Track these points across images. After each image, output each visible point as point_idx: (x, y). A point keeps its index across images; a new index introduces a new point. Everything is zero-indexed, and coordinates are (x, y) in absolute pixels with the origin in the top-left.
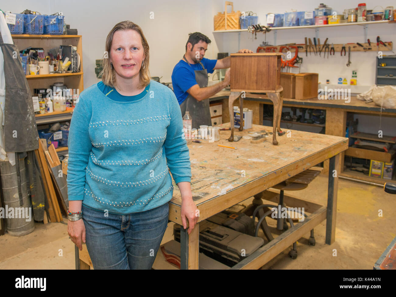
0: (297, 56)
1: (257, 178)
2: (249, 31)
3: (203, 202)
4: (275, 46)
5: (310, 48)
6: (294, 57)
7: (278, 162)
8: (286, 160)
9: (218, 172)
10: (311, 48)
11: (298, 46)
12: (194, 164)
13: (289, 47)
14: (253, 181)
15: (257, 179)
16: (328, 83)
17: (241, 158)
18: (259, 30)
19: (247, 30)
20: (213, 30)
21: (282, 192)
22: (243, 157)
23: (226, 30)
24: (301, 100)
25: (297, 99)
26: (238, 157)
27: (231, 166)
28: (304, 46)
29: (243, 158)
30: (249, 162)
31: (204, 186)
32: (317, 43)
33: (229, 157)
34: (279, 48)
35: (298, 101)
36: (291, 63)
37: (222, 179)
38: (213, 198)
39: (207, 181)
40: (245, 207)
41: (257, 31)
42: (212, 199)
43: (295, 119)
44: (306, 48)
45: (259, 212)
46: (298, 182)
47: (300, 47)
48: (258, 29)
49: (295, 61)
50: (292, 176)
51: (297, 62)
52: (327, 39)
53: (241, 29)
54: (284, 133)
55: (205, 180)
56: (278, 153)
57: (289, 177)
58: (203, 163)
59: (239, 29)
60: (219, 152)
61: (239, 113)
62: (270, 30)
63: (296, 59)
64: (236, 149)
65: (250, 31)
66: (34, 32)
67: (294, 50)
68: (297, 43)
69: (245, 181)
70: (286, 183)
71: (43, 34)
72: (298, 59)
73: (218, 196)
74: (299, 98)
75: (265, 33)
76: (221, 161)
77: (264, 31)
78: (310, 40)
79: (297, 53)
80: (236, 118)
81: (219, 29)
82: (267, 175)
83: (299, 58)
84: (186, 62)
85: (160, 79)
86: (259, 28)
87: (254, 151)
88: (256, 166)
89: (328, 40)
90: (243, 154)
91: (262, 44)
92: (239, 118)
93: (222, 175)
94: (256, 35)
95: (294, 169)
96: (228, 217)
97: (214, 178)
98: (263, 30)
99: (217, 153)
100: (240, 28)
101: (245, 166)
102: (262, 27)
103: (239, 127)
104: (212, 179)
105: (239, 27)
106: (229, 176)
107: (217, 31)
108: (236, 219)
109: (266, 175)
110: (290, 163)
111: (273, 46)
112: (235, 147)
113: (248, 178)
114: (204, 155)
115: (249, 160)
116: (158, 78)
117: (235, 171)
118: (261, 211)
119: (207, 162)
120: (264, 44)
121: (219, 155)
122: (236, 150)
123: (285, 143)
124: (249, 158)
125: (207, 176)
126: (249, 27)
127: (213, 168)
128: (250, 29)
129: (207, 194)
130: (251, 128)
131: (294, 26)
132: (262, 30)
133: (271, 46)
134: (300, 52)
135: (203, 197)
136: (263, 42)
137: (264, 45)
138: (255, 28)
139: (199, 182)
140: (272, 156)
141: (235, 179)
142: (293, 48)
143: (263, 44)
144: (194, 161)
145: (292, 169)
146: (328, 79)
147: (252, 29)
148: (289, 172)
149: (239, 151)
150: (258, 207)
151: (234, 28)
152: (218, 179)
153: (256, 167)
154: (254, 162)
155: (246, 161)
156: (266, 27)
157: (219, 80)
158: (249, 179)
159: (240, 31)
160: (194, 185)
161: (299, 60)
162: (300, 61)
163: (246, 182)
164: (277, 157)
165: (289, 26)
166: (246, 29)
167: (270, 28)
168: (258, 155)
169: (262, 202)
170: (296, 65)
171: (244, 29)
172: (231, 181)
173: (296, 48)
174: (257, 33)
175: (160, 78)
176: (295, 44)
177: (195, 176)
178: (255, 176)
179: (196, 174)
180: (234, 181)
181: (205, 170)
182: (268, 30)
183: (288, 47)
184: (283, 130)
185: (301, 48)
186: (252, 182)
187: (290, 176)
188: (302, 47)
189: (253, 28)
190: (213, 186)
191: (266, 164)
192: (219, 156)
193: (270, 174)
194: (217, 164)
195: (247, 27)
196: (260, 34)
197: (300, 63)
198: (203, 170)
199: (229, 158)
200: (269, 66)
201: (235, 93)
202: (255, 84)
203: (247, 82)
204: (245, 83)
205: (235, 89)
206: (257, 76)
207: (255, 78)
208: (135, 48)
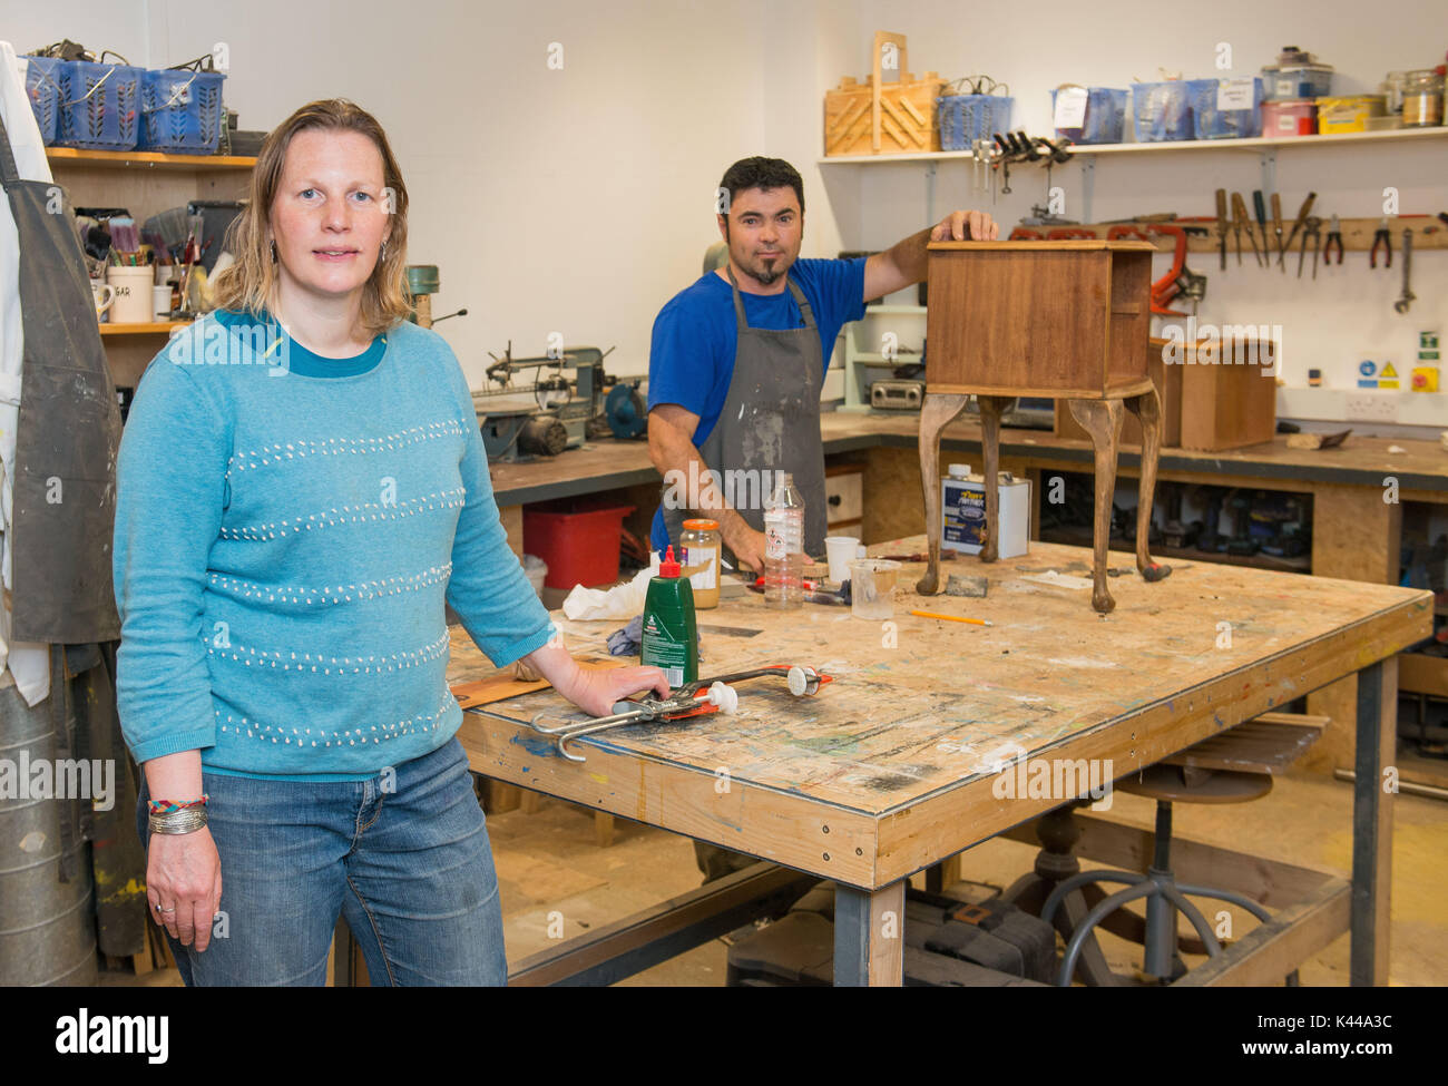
0: (1184, 270)
1: (1107, 719)
2: (977, 159)
3: (925, 795)
4: (1084, 226)
5: (1237, 236)
6: (1170, 271)
7: (1172, 670)
8: (1200, 662)
9: (947, 699)
10: (1243, 234)
11: (1187, 225)
12: (843, 677)
13: (1149, 228)
14: (1093, 730)
15: (1105, 723)
16: (1315, 381)
17: (1019, 656)
18: (1022, 156)
19: (969, 154)
20: (818, 153)
22: (1028, 653)
23: (876, 152)
24: (1205, 451)
25: (1189, 449)
26: (1007, 652)
27: (990, 681)
28: (1212, 227)
29: (1028, 656)
30: (1055, 670)
31: (908, 746)
32: (1269, 216)
33: (973, 651)
34: (1105, 231)
35: (1194, 456)
36: (1157, 296)
37: (971, 723)
38: (959, 784)
39: (917, 728)
40: (1000, 891)
41: (1014, 161)
42: (954, 786)
43: (1175, 536)
44: (1223, 236)
45: (1066, 904)
47: (1197, 231)
48: (1017, 148)
49: (1174, 288)
50: (1228, 725)
51: (1181, 294)
52: (1312, 196)
53: (942, 150)
54: (1169, 571)
55: (905, 725)
56: (1161, 640)
57: (1218, 730)
58: (875, 671)
59: (933, 150)
60: (923, 634)
61: (973, 492)
62: (1071, 155)
63: (1176, 281)
64: (989, 626)
65: (981, 161)
66: (100, 140)
67: (1171, 243)
68: (1182, 214)
69: (1061, 730)
71: (136, 149)
72: (1184, 281)
73: (976, 778)
74: (1198, 444)
75: (1045, 169)
76: (942, 665)
77: (1043, 162)
78: (1237, 199)
79: (1181, 254)
80: (961, 513)
81: (846, 151)
82: (1141, 711)
83: (1189, 275)
84: (729, 282)
85: (605, 360)
86: (1022, 147)
87: (1064, 633)
88: (1089, 683)
89: (1317, 200)
90: (1025, 644)
91: (1029, 215)
92: (976, 513)
93: (965, 710)
94: (1007, 175)
95: (1234, 699)
97: (936, 720)
98: (1040, 156)
99: (917, 638)
100: (938, 145)
101: (1044, 681)
102: (1034, 145)
103: (977, 549)
104: (931, 724)
105: (932, 142)
106: (996, 714)
107: (838, 157)
108: (982, 925)
109: (1137, 713)
110: (1221, 673)
111: (1077, 223)
112: (986, 619)
113: (1070, 721)
114: (869, 646)
115: (1051, 661)
116: (597, 351)
117: (1012, 697)
118: (1074, 902)
119: (888, 669)
120: (1041, 217)
121: (926, 645)
122: (989, 630)
123: (1181, 608)
124: (1055, 656)
125: (908, 713)
126: (976, 141)
127: (923, 688)
128: (980, 152)
129: (929, 769)
130: (1025, 553)
131: (1173, 140)
132: (1034, 157)
133: (1068, 223)
134: (1194, 251)
135: (918, 778)
136: (1036, 209)
137: (1039, 221)
138: (1005, 148)
139: (884, 731)
140: (1139, 649)
141: (1021, 723)
142: (1164, 232)
143: (1035, 216)
144: (835, 665)
145: (1230, 696)
146: (1314, 367)
147: (992, 153)
148: (1218, 710)
149: (1002, 633)
150: (1060, 885)
151: (914, 146)
152: (954, 724)
153: (1090, 687)
154: (1076, 670)
155: (1044, 667)
156: (1054, 143)
157: (843, 367)
158: (1074, 722)
159: (937, 162)
160: (866, 741)
161: (1191, 285)
162: (1196, 290)
163: (1066, 731)
164: (1163, 652)
165: (1152, 141)
166: (965, 149)
167: (1071, 149)
168: (1082, 644)
170: (1175, 306)
171: (954, 150)
172: (1007, 728)
173: (1183, 232)
174: (1010, 167)
175: (604, 353)
176: (1172, 218)
177: (860, 712)
178: (1098, 715)
179: (864, 707)
180: (1019, 728)
181: (893, 696)
182: (1059, 157)
183: (1142, 228)
184: (1160, 561)
185: (1201, 235)
186: (1089, 733)
187: (1220, 723)
188: (1205, 231)
189: (994, 147)
190: (944, 745)
191: (1126, 674)
192: (930, 649)
193: (1151, 709)
194: (931, 675)
195: (968, 143)
196: (1024, 178)
197: (1196, 298)
198: (885, 694)
199: (973, 655)
200: (1077, 290)
201: (942, 397)
202: (1022, 365)
203: (992, 355)
204: (986, 357)
205: (943, 382)
206: (1030, 330)
207: (1024, 341)
208: (362, 196)
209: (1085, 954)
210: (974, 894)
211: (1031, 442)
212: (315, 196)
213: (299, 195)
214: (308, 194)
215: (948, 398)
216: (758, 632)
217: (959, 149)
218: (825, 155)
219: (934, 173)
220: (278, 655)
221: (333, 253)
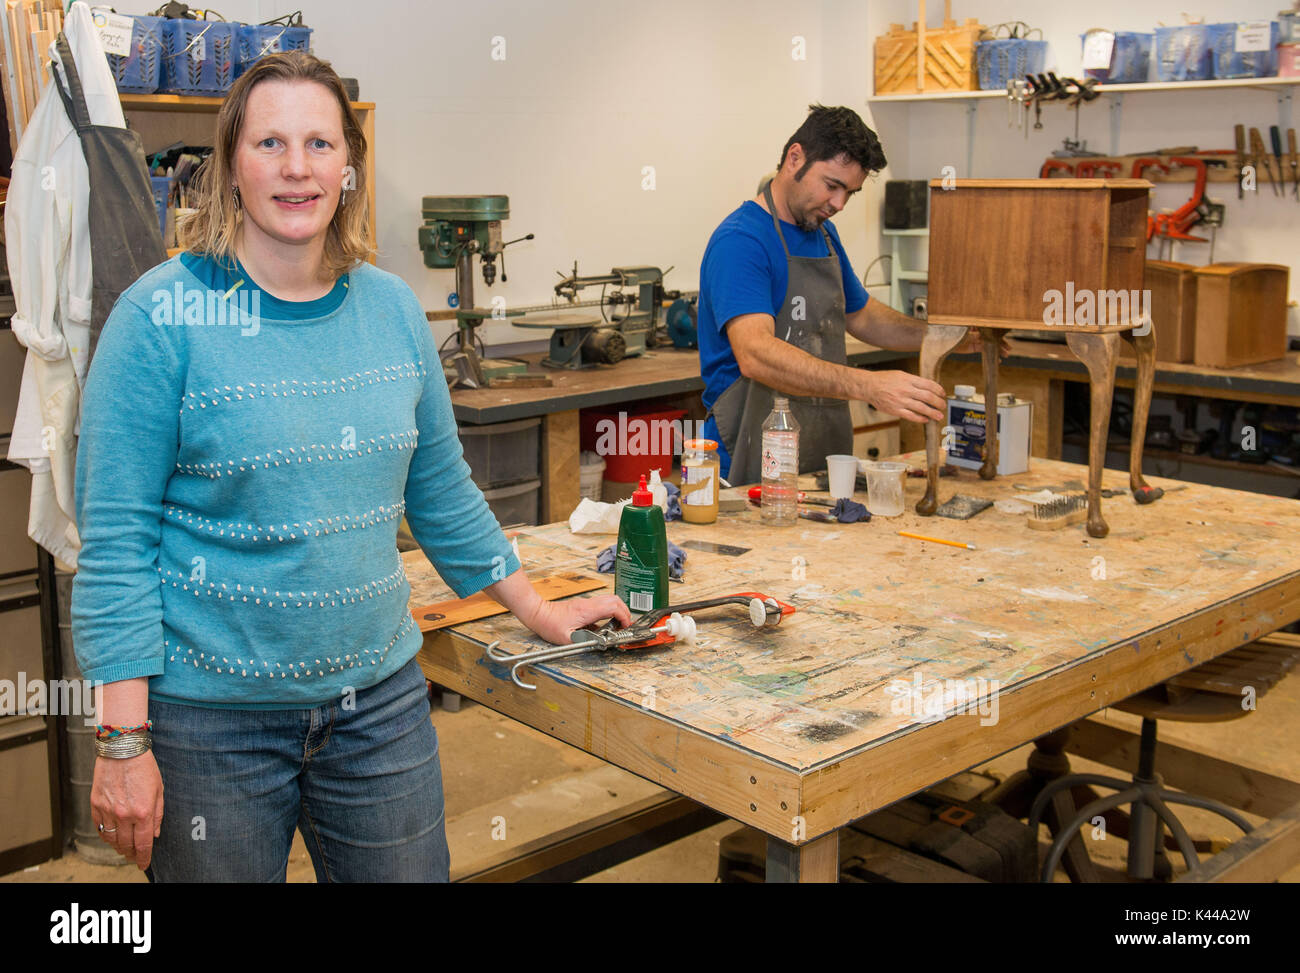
0: (1202, 198)
1: (1065, 662)
2: (1011, 97)
3: (856, 748)
4: (1112, 158)
6: (1190, 200)
7: (1143, 606)
8: (1174, 597)
9: (910, 633)
10: (1261, 167)
11: (1207, 157)
12: (812, 603)
13: (1171, 160)
14: (1050, 674)
15: (1064, 665)
17: (993, 584)
18: (1051, 95)
19: (1004, 92)
20: (869, 94)
21: (1149, 727)
22: (1003, 582)
23: (920, 91)
24: (1217, 368)
25: (1201, 366)
26: (982, 580)
27: (957, 613)
28: (1230, 159)
29: (1002, 585)
30: (1026, 601)
31: (857, 687)
32: (1285, 148)
33: (950, 578)
34: (1129, 165)
35: (1206, 372)
36: (1179, 223)
37: (926, 662)
38: (897, 736)
39: (869, 669)
40: (997, 782)
41: (1044, 99)
42: (892, 738)
43: (1190, 443)
44: (1240, 167)
45: (1056, 805)
46: (1218, 690)
47: (1216, 163)
48: (1048, 88)
49: (1195, 214)
50: (1198, 662)
51: (1201, 221)
53: (979, 89)
54: (1160, 494)
55: (859, 662)
56: (1141, 570)
57: (1189, 666)
58: (847, 597)
59: (971, 90)
60: (904, 557)
61: (976, 412)
62: (1098, 94)
63: (1195, 209)
64: (972, 550)
65: (1014, 99)
66: (198, 87)
67: (1191, 174)
68: (1202, 148)
69: (1015, 673)
70: (1168, 689)
72: (1204, 209)
73: (916, 728)
74: (1210, 360)
75: (1074, 106)
76: (914, 593)
77: (1071, 100)
78: (1254, 134)
79: (1201, 185)
80: (965, 431)
81: (893, 90)
82: (1103, 652)
83: (1209, 204)
84: (768, 210)
85: (665, 278)
86: (1053, 86)
87: (1044, 559)
88: (1056, 618)
90: (1002, 571)
91: (1060, 147)
92: (978, 432)
93: (924, 646)
94: (1038, 111)
95: (1204, 637)
96: (934, 818)
97: (893, 656)
98: (1069, 95)
99: (898, 562)
100: (977, 84)
101: (1012, 614)
102: (1064, 84)
103: (977, 465)
104: (886, 661)
105: (971, 81)
106: (954, 652)
108: (964, 828)
109: (1099, 654)
110: (1192, 611)
111: (1104, 156)
112: (970, 543)
113: (1028, 663)
114: (849, 569)
115: (1023, 590)
116: (657, 270)
117: (974, 632)
118: (1063, 800)
119: (860, 596)
120: (1071, 149)
121: (904, 569)
122: (971, 554)
123: (1166, 534)
124: (1028, 586)
125: (867, 647)
126: (1010, 81)
127: (888, 619)
128: (1015, 91)
129: (869, 716)
130: (1025, 469)
131: (1193, 79)
132: (1063, 96)
133: (1096, 155)
134: (1214, 182)
135: (855, 726)
136: (1067, 142)
137: (1069, 153)
138: (1037, 87)
139: (837, 668)
140: (1115, 579)
141: (976, 663)
142: (1185, 164)
143: (1067, 148)
144: (809, 590)
145: (1202, 633)
147: (1025, 91)
148: (1188, 647)
149: (983, 557)
150: (1051, 785)
151: (953, 84)
152: (909, 663)
153: (1057, 622)
154: (1047, 602)
155: (1016, 598)
156: (1082, 83)
157: (889, 284)
158: (1031, 664)
159: (977, 99)
160: (816, 680)
161: (1210, 213)
162: (1215, 217)
163: (1021, 675)
164: (1140, 584)
165: (1173, 80)
166: (1001, 88)
167: (1098, 88)
168: (1060, 573)
169: (1066, 764)
170: (1195, 232)
171: (991, 89)
172: (961, 669)
173: (1201, 165)
174: (1044, 106)
175: (663, 271)
176: (1193, 151)
177: (818, 645)
178: (1057, 656)
179: (824, 639)
180: (974, 670)
181: (857, 627)
182: (1086, 95)
183: (1164, 160)
184: (1153, 482)
185: (1220, 168)
186: (1045, 677)
187: (1191, 660)
188: (1223, 163)
189: (1027, 87)
191: (1095, 609)
192: (907, 574)
193: (1115, 651)
194: (901, 604)
195: (1003, 84)
196: (1053, 110)
197: (1215, 225)
198: (849, 625)
199: (947, 583)
200: (1075, 227)
201: (943, 327)
202: (1021, 298)
203: (991, 288)
204: (985, 290)
205: (944, 313)
206: (1029, 265)
207: (1023, 275)
208: (321, 143)
209: (1070, 850)
210: (972, 784)
211: (1054, 356)
212: (276, 145)
213: (260, 144)
214: (268, 143)
215: (948, 329)
216: (746, 550)
217: (996, 89)
218: (875, 94)
219: (974, 110)
220: (224, 586)
221: (293, 200)
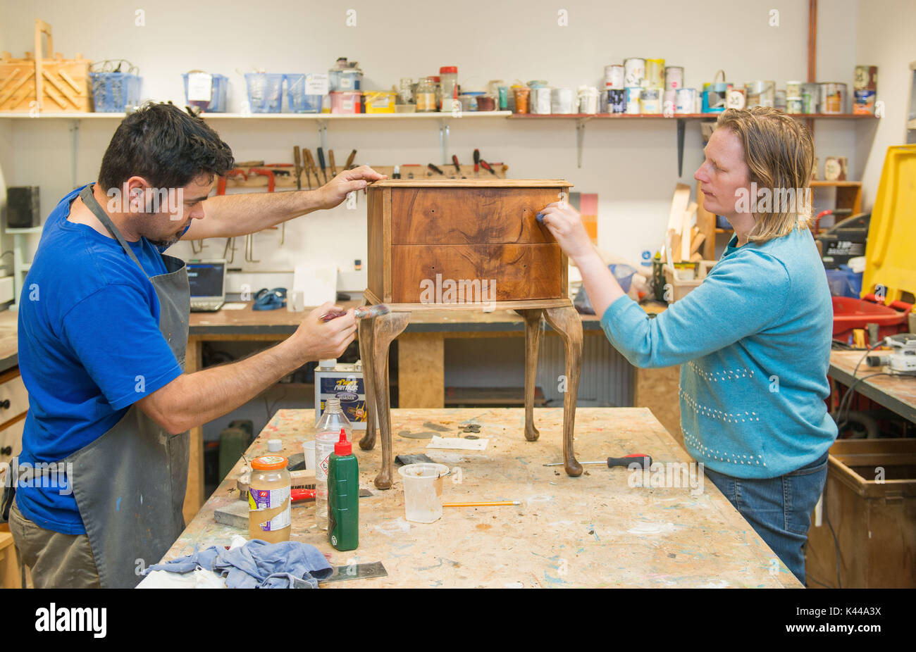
5: (308, 176)
10: (312, 175)
11: (274, 169)
13: (250, 170)
16: (358, 267)
23: (40, 110)
28: (291, 170)
32: (327, 163)
44: (298, 176)
47: (282, 173)
52: (355, 152)
53: (94, 111)
59: (87, 111)
67: (264, 180)
68: (268, 162)
89: (357, 155)
100: (92, 108)
105: (87, 105)
131: (274, 112)
134: (280, 186)
142: (261, 174)
146: (358, 258)
151: (71, 107)
165: (260, 112)
171: (104, 112)
173: (270, 174)
185: (285, 176)
188: (288, 173)
217: (111, 112)
219: (77, 128)
